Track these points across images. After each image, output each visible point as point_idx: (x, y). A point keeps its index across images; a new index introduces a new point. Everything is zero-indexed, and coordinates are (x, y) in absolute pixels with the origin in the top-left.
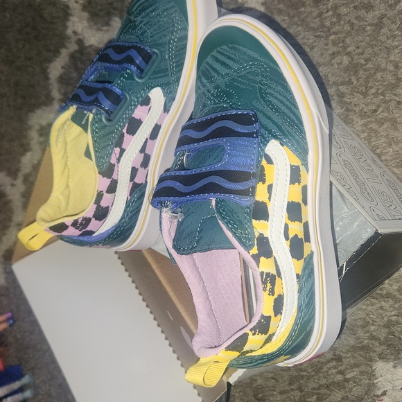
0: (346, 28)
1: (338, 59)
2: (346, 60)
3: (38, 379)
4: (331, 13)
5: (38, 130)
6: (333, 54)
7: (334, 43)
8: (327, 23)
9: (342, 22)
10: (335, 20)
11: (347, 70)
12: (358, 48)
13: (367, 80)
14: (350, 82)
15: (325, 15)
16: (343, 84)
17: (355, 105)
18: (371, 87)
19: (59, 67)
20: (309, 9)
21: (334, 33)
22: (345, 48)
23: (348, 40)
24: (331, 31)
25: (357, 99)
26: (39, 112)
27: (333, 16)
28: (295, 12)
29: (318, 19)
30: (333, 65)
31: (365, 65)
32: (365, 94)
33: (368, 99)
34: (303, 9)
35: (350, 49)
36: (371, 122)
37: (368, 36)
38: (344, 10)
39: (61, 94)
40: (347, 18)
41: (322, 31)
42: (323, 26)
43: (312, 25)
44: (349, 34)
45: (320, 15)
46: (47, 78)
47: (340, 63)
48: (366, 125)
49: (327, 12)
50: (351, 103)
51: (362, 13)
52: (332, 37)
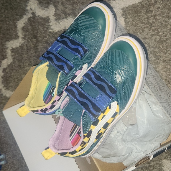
0: (159, 25)
1: (154, 37)
2: (158, 38)
3: (7, 157)
4: (153, 18)
5: (11, 50)
6: (153, 35)
7: (153, 30)
8: (151, 22)
9: (157, 22)
10: (154, 21)
11: (158, 42)
12: (163, 34)
13: (167, 48)
14: (159, 48)
15: (150, 18)
16: (156, 48)
17: (161, 57)
18: (168, 51)
19: (23, 23)
20: (143, 15)
21: (154, 26)
22: (158, 33)
23: (159, 30)
24: (153, 25)
25: (162, 54)
26: (12, 42)
27: (153, 19)
28: (136, 15)
29: (147, 19)
30: (152, 39)
31: (166, 41)
32: (166, 53)
33: (167, 55)
34: (140, 14)
35: (160, 34)
36: (167, 65)
37: (169, 29)
38: (158, 17)
39: (23, 35)
40: (160, 21)
41: (148, 25)
42: (149, 22)
43: (144, 21)
44: (160, 27)
45: (148, 18)
46: (16, 27)
47: (156, 39)
48: (165, 66)
49: (151, 17)
50: (159, 56)
51: (167, 20)
52: (153, 28)
